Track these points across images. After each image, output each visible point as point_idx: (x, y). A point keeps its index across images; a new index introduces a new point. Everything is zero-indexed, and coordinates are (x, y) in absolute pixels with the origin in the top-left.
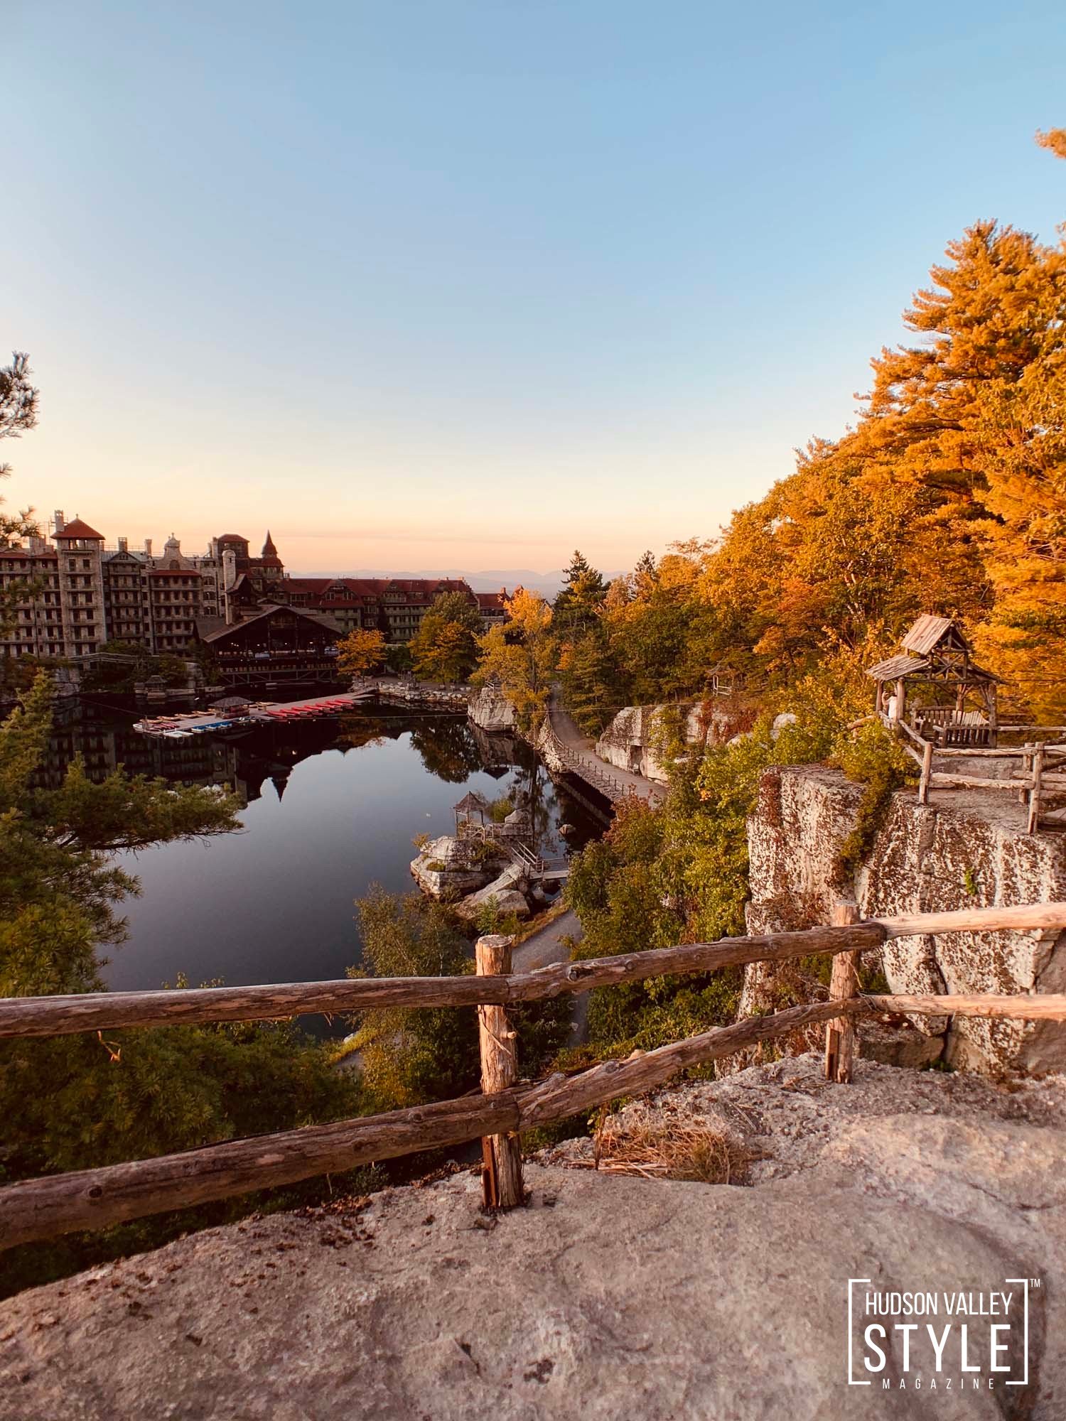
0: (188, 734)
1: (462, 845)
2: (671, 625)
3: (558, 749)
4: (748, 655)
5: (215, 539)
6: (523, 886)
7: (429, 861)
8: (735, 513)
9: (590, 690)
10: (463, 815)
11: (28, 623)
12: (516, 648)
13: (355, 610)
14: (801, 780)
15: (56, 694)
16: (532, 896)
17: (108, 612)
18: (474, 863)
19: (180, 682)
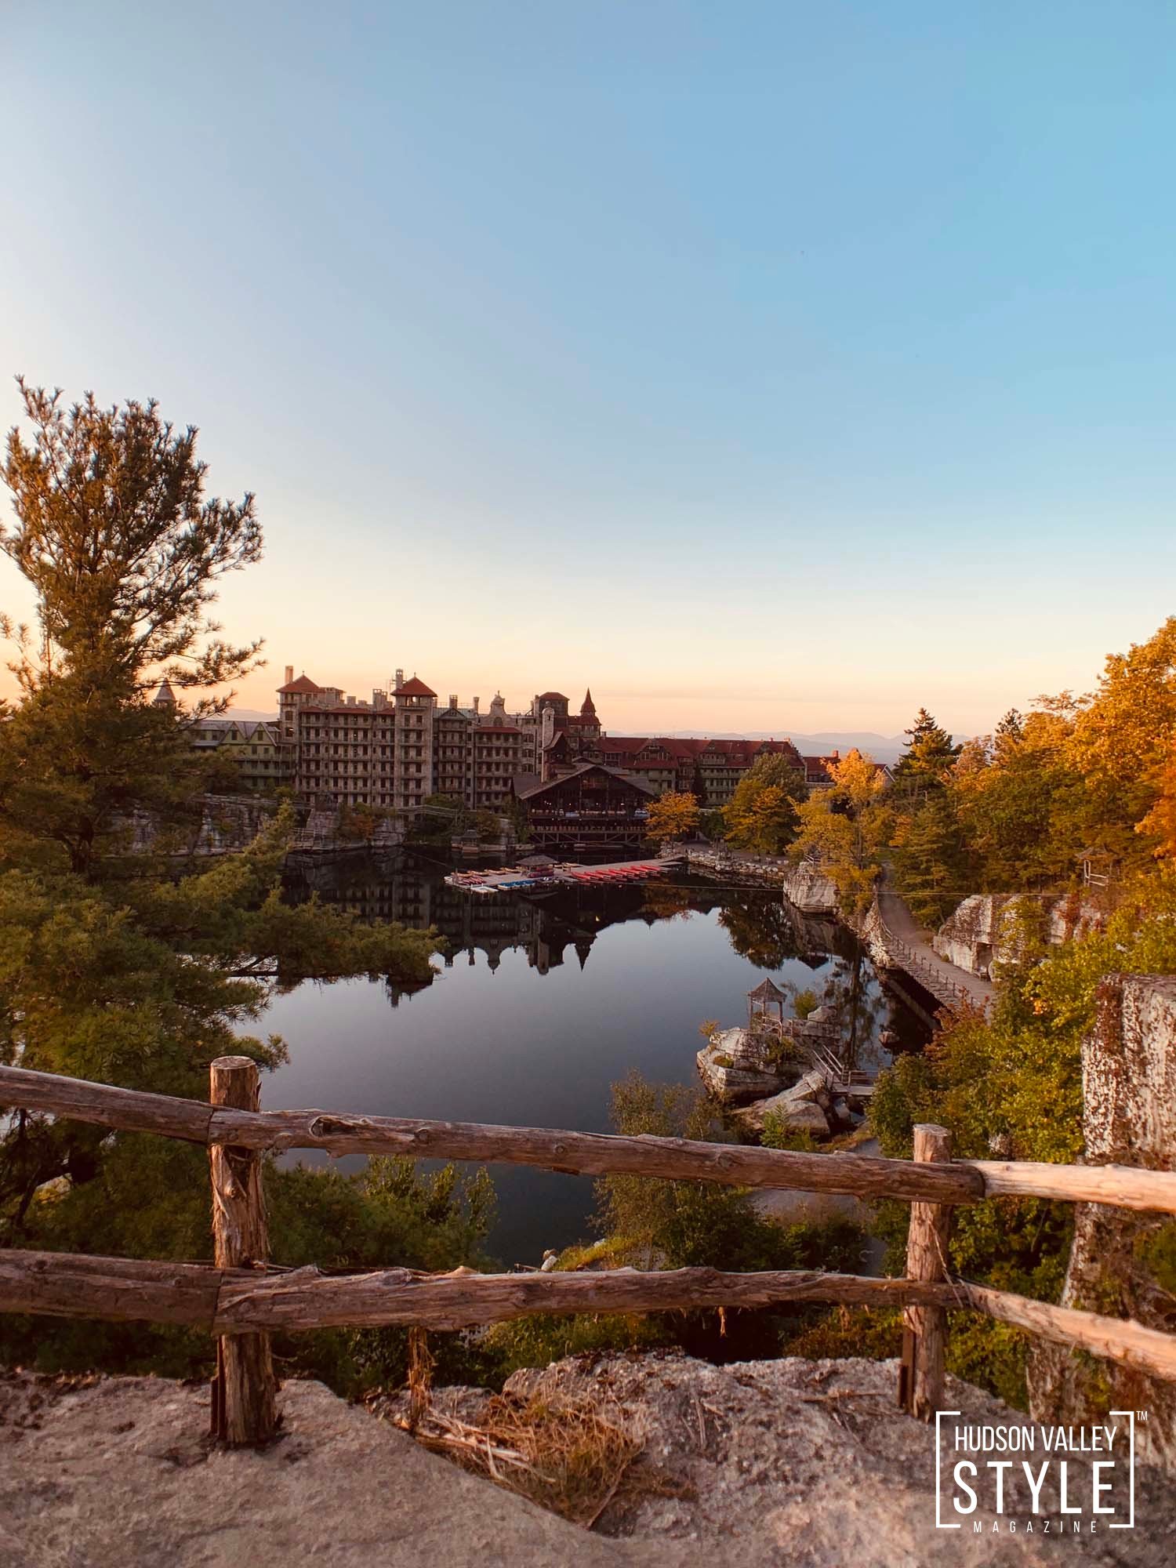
0: (494, 890)
1: (753, 1040)
2: (1033, 797)
3: (886, 940)
4: (1128, 835)
5: (537, 697)
6: (824, 1099)
7: (716, 1054)
8: (1110, 658)
9: (927, 871)
10: (759, 1005)
11: (366, 774)
12: (842, 818)
13: (670, 772)
14: (1147, 993)
15: (382, 843)
16: (835, 1115)
17: (435, 766)
18: (767, 1064)
19: (493, 838)
